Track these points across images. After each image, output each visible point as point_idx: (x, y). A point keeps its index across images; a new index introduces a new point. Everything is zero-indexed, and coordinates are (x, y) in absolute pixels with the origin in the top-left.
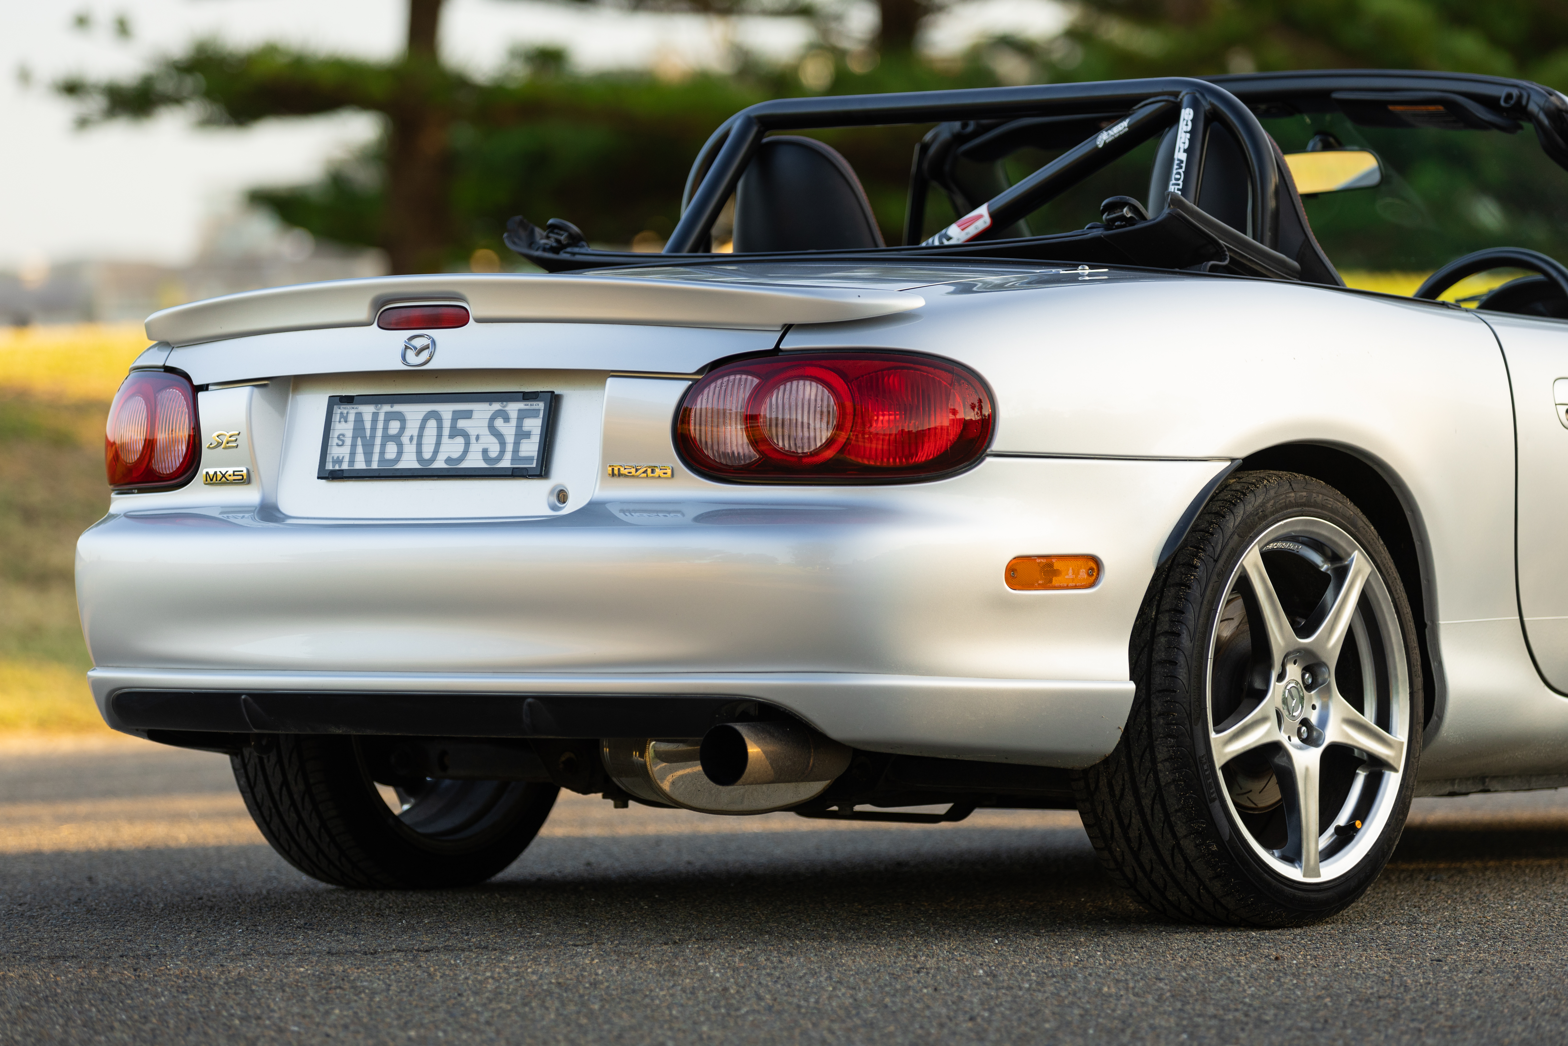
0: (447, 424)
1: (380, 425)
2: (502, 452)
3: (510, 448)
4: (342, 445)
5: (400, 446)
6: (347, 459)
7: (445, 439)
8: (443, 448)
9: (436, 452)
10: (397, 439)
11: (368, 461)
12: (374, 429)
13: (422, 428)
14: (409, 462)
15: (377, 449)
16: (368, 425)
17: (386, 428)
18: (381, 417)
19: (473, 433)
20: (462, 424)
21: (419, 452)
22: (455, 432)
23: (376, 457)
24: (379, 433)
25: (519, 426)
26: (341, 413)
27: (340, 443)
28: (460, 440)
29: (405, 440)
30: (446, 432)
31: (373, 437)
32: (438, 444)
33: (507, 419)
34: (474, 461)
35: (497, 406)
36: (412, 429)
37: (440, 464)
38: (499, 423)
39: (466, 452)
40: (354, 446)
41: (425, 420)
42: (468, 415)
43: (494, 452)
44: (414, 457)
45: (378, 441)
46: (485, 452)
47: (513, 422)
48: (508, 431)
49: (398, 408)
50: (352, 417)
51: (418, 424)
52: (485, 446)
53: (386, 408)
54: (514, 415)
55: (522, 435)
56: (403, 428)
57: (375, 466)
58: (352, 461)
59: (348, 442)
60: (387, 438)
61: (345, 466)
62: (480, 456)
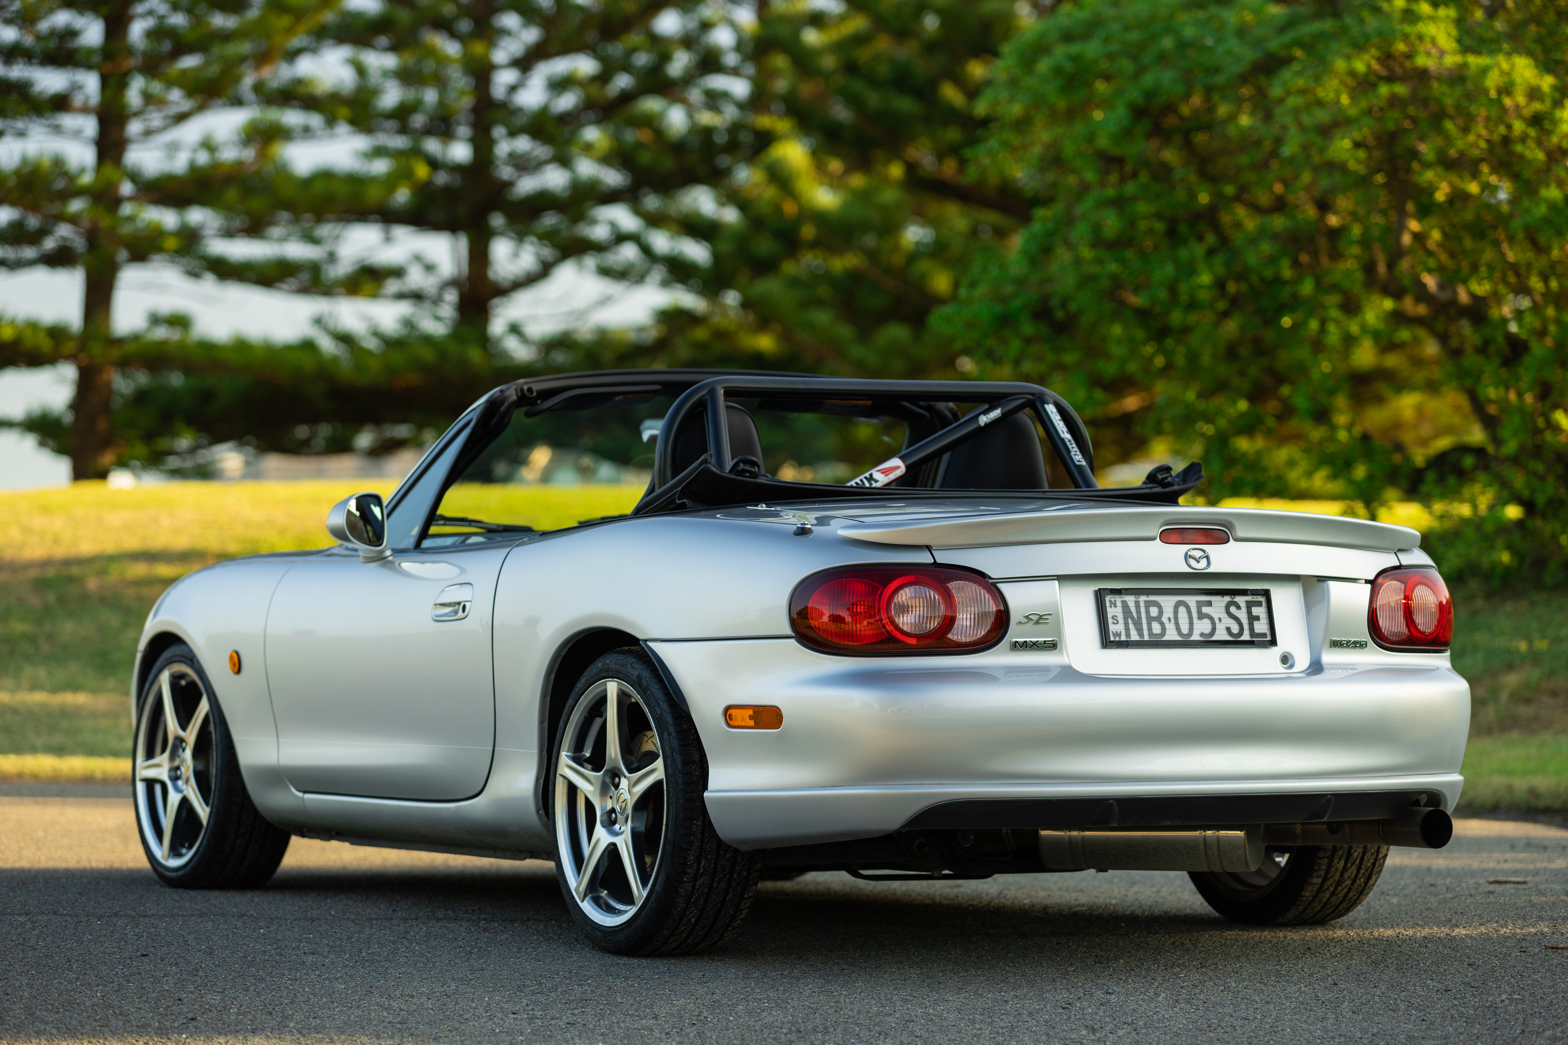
0: (1194, 610)
1: (1143, 610)
2: (1242, 629)
3: (1246, 627)
4: (1117, 623)
5: (1162, 624)
6: (1123, 633)
7: (1195, 620)
8: (1195, 626)
9: (1191, 629)
10: (1158, 619)
11: (1141, 634)
12: (1138, 612)
13: (1176, 612)
14: (1171, 635)
15: (1145, 627)
16: (1133, 610)
17: (1148, 612)
18: (1142, 604)
19: (1216, 617)
20: (1205, 610)
21: (1178, 629)
22: (1202, 616)
23: (1146, 632)
24: (1143, 615)
25: (1249, 612)
26: (1110, 601)
27: (1115, 622)
28: (1206, 621)
29: (1164, 619)
30: (1195, 615)
31: (1140, 617)
32: (1191, 624)
33: (1239, 607)
34: (1221, 635)
35: (1227, 599)
36: (1168, 612)
37: (1196, 637)
38: (1233, 609)
39: (1214, 629)
40: (1126, 624)
41: (1176, 607)
42: (1209, 604)
43: (1235, 629)
44: (1175, 632)
45: (1144, 621)
46: (1228, 629)
47: (1244, 609)
48: (1242, 615)
49: (1152, 598)
50: (1119, 604)
51: (1171, 610)
52: (1228, 626)
53: (1143, 599)
54: (1243, 605)
55: (1252, 619)
56: (1161, 612)
57: (1146, 638)
58: (1128, 634)
59: (1121, 621)
60: (1150, 619)
61: (1123, 638)
62: (1225, 632)
